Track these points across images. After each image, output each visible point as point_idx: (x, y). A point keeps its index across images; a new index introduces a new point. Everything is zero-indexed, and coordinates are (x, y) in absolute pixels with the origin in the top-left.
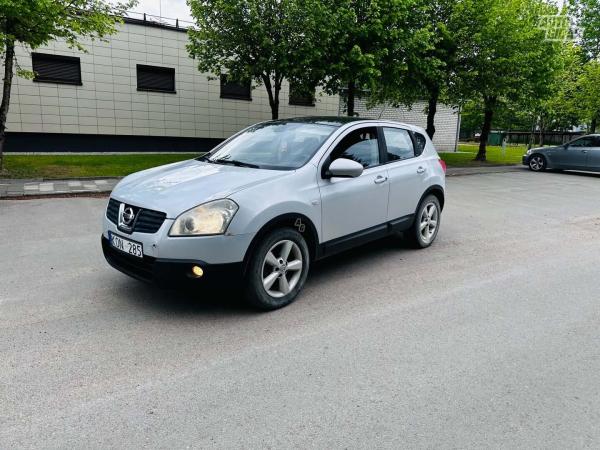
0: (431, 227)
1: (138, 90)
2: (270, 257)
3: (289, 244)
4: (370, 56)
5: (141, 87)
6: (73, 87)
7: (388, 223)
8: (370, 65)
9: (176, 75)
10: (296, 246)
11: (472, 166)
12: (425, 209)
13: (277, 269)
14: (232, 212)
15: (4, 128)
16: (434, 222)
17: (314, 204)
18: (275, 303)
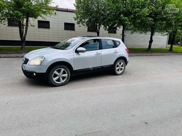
0: (121, 69)
1: (64, 30)
2: (56, 72)
3: (63, 70)
4: (126, 18)
5: (65, 29)
6: (48, 29)
7: (102, 67)
8: (127, 21)
9: (75, 25)
10: (65, 70)
11: (166, 53)
12: (119, 64)
13: (59, 76)
14: (43, 60)
15: (25, 40)
16: (123, 68)
17: (71, 59)
18: (57, 85)
